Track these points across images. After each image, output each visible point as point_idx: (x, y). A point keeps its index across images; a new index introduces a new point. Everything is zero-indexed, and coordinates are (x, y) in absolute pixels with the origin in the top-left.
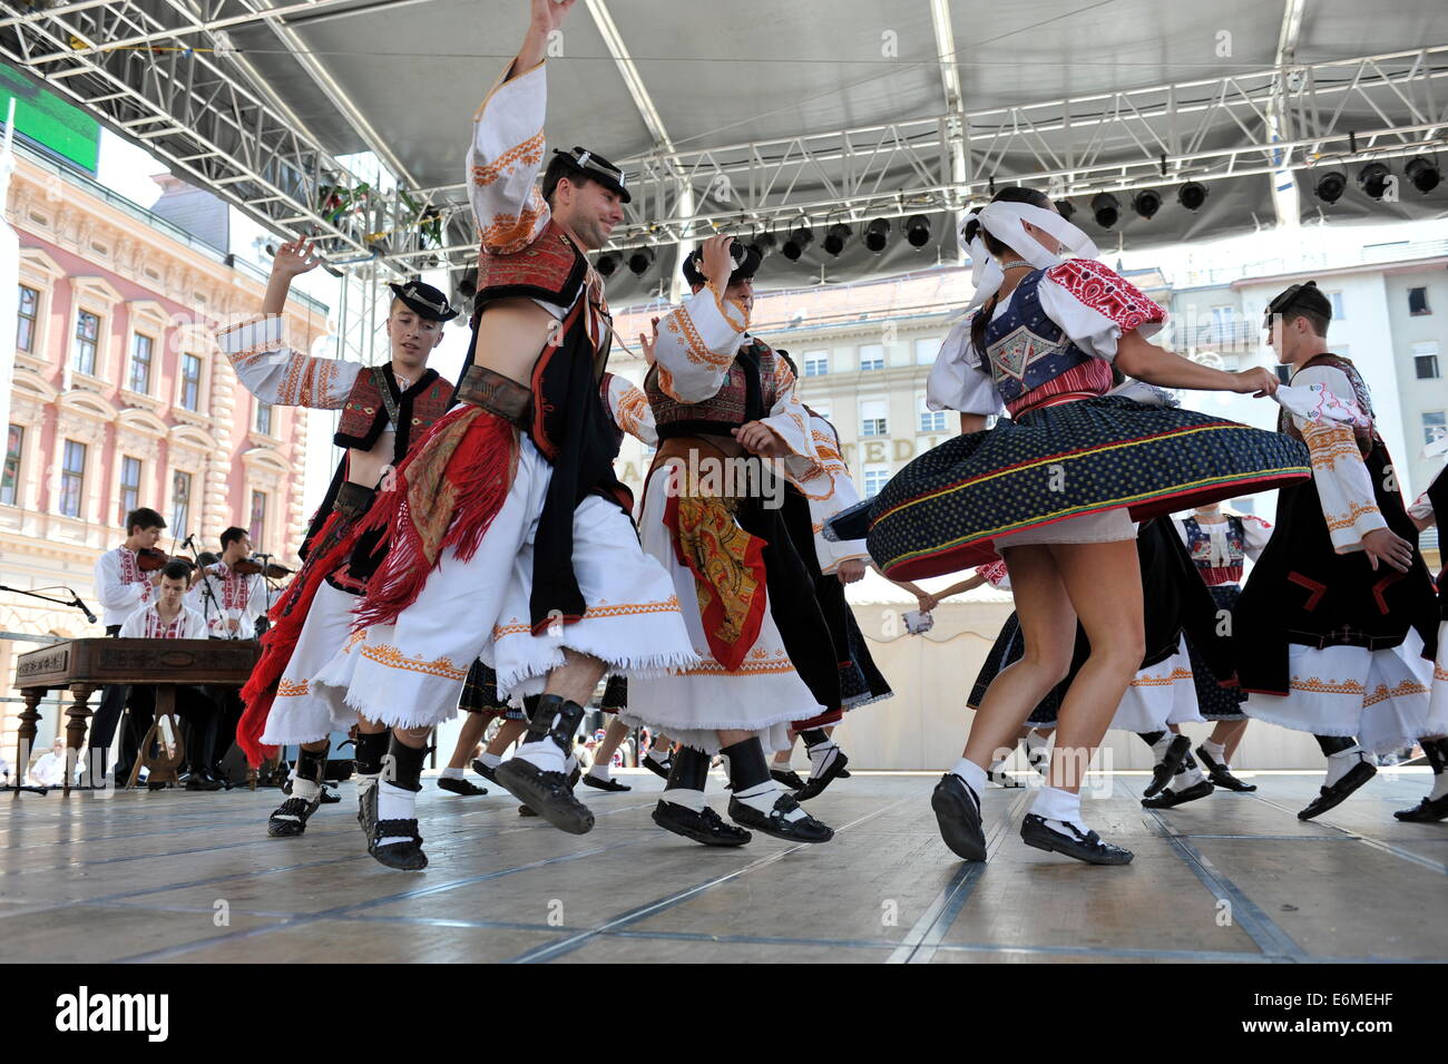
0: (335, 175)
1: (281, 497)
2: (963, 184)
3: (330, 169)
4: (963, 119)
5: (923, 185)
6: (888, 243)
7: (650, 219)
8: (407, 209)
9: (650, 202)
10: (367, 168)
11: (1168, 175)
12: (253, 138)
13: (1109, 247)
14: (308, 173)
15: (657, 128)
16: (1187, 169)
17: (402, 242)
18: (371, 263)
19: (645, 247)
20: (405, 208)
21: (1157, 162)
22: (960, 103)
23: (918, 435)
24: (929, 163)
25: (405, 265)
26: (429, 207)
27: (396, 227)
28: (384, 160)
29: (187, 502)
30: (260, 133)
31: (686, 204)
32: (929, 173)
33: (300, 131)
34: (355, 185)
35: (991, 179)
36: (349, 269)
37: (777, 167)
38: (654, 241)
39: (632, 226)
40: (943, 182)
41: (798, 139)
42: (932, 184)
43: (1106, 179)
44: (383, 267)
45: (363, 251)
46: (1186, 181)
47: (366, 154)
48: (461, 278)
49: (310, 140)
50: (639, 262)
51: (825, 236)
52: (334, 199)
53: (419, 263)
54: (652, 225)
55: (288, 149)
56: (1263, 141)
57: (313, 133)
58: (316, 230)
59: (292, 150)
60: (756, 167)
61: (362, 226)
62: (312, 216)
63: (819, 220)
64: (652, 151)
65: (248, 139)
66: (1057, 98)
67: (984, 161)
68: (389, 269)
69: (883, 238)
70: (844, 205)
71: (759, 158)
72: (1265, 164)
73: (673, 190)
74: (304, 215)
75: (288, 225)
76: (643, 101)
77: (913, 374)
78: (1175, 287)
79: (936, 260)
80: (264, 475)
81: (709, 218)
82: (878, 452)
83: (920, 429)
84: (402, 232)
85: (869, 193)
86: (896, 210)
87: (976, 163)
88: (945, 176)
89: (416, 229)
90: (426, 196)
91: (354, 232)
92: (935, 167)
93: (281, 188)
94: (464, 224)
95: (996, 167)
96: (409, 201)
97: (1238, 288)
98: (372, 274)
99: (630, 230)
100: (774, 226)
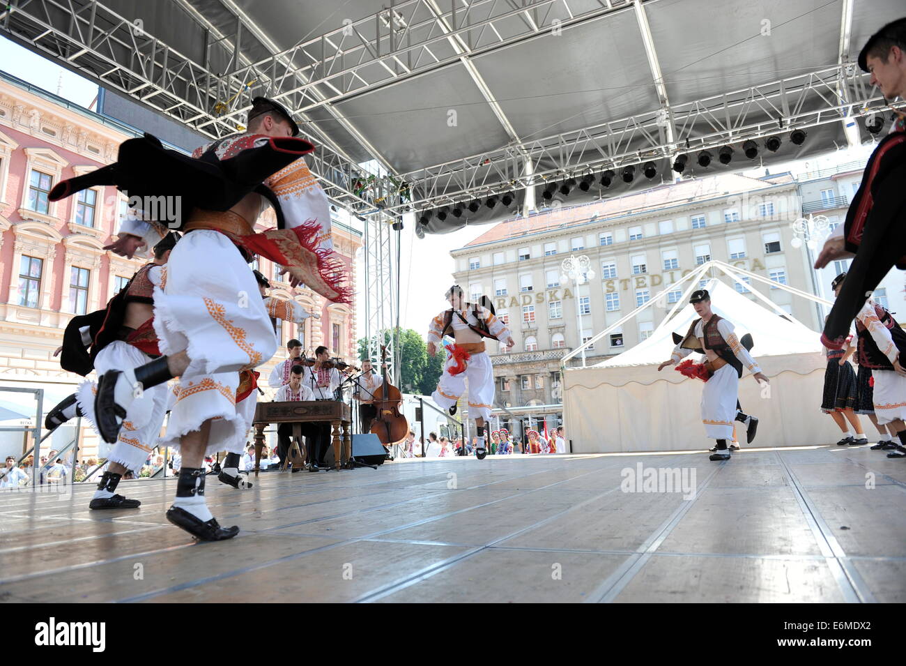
0: (359, 172)
1: (346, 326)
2: (672, 143)
3: (356, 170)
4: (669, 109)
5: (651, 146)
6: (634, 178)
7: (511, 177)
8: (393, 185)
9: (511, 168)
10: (373, 167)
11: (784, 127)
12: (320, 160)
13: (756, 165)
14: (346, 173)
15: (511, 131)
16: (794, 123)
17: (392, 201)
18: (378, 212)
19: (510, 192)
20: (392, 184)
21: (777, 121)
22: (667, 102)
23: (663, 271)
24: (652, 134)
25: (394, 212)
26: (403, 183)
27: (388, 194)
28: (380, 163)
29: (304, 332)
30: (323, 157)
31: (529, 168)
32: (653, 138)
33: (342, 154)
34: (368, 176)
35: (687, 140)
36: (368, 217)
37: (574, 145)
38: (514, 188)
39: (502, 182)
40: (661, 143)
41: (583, 130)
42: (656, 145)
43: (749, 133)
44: (383, 214)
45: (374, 208)
46: (793, 129)
47: (372, 161)
48: (421, 216)
49: (346, 157)
50: (507, 200)
51: (601, 177)
52: (359, 184)
53: (400, 210)
54: (512, 181)
55: (336, 163)
56: (836, 104)
57: (347, 154)
58: (351, 199)
59: (338, 163)
60: (563, 146)
61: (373, 195)
62: (349, 194)
63: (598, 169)
64: (510, 144)
65: (318, 161)
66: (720, 94)
67: (683, 129)
68: (387, 215)
69: (632, 176)
70: (610, 160)
71: (564, 141)
72: (839, 116)
73: (521, 162)
74: (345, 193)
75: (339, 199)
76: (503, 119)
77: (658, 240)
78: (799, 182)
79: (660, 182)
80: (338, 316)
81: (541, 174)
82: (642, 282)
83: (664, 269)
84: (391, 196)
85: (622, 152)
86: (638, 160)
87: (678, 131)
88: (662, 139)
89: (398, 194)
90: (402, 178)
91: (369, 198)
92: (656, 136)
93: (334, 182)
94: (420, 188)
95: (690, 131)
96: (394, 181)
97: (835, 179)
98: (379, 218)
99: (501, 184)
100: (574, 174)
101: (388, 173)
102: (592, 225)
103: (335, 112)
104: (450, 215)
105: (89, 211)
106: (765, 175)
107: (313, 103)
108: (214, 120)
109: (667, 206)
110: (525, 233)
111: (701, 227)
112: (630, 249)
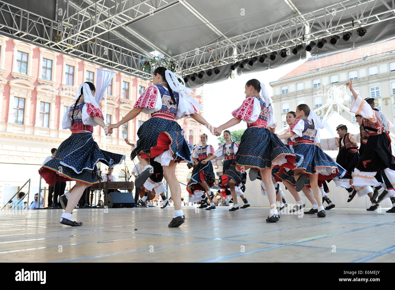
31: (235, 51)
39: (214, 62)
52: (148, 64)
54: (218, 61)
81: (232, 57)
101: (164, 57)
103: (128, 29)
104: (197, 78)
107: (115, 26)
108: (56, 44)
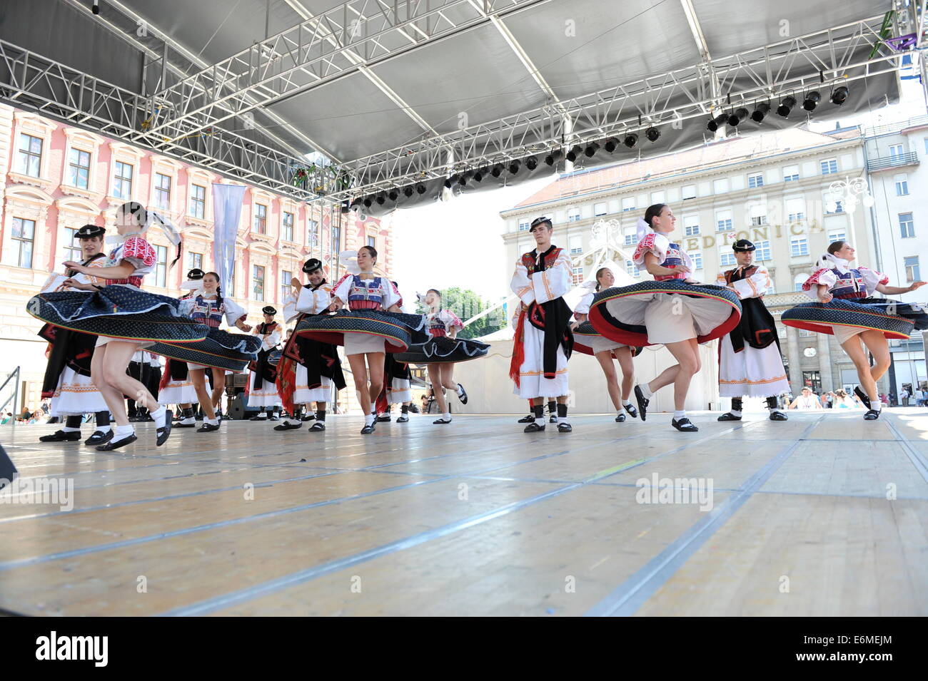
22: (708, 55)
23: (717, 233)
31: (568, 125)
35: (729, 94)
37: (610, 103)
40: (699, 99)
41: (621, 86)
42: (694, 101)
43: (792, 87)
60: (600, 104)
71: (602, 99)
73: (560, 121)
77: (712, 200)
78: (866, 137)
81: (578, 133)
82: (694, 244)
83: (718, 230)
95: (731, 86)
97: (905, 133)
102: (644, 184)
105: (126, 184)
106: (835, 129)
109: (723, 164)
110: (576, 193)
111: (758, 186)
112: (683, 209)
